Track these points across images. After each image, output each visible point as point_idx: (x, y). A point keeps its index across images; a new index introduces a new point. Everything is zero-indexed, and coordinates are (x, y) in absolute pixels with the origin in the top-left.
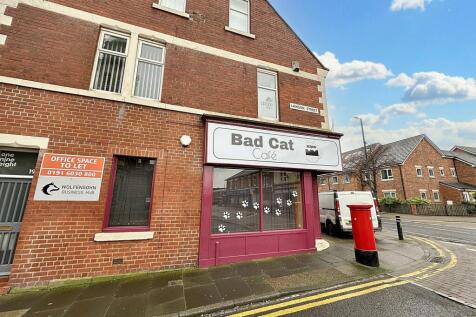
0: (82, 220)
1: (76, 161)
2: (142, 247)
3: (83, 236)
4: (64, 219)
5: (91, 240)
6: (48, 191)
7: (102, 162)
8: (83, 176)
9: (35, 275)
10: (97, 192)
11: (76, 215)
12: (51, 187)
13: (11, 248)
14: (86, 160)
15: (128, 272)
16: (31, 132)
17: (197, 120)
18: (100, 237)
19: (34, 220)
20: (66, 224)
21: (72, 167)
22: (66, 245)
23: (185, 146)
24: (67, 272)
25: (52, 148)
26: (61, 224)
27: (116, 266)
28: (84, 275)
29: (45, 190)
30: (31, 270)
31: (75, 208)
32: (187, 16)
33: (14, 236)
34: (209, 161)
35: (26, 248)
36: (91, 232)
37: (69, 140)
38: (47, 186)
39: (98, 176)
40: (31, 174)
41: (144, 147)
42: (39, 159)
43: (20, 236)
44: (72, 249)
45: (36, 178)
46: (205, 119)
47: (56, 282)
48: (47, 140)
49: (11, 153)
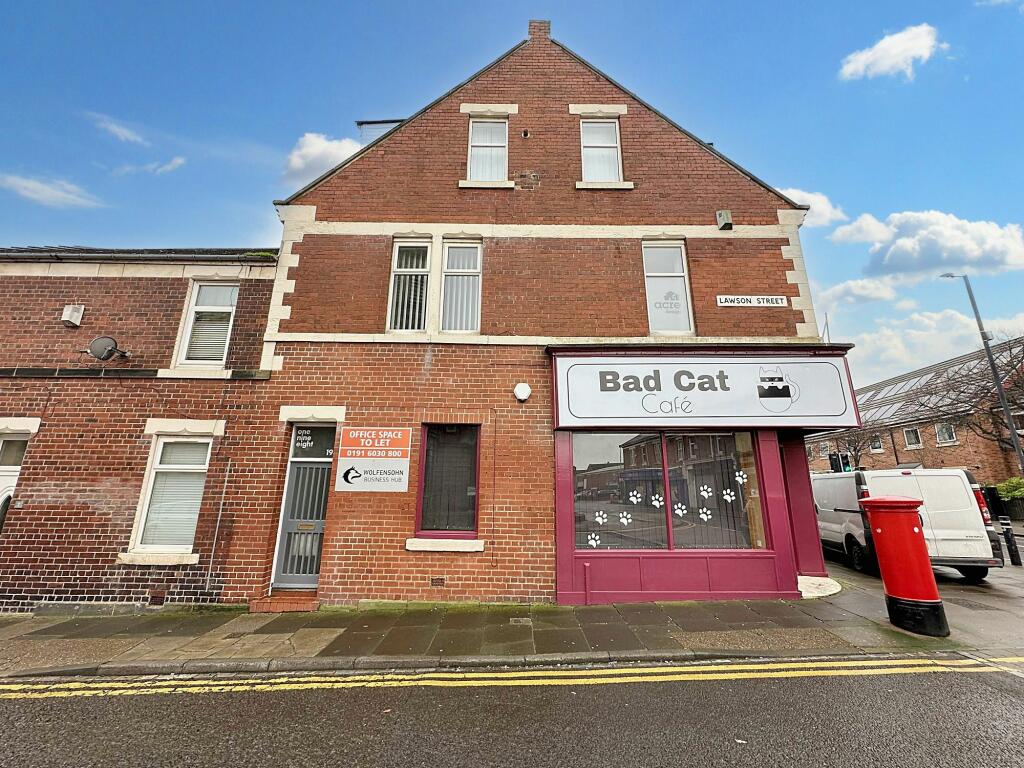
0: (390, 518)
1: (377, 435)
2: (469, 564)
3: (392, 541)
4: (370, 517)
5: (401, 548)
6: (349, 478)
7: (409, 435)
8: (386, 456)
9: (343, 590)
10: (405, 478)
11: (383, 512)
12: (352, 474)
13: (315, 553)
14: (389, 434)
15: (452, 599)
16: (326, 400)
17: (538, 355)
18: (414, 544)
19: (337, 517)
20: (372, 523)
21: (373, 445)
22: (373, 553)
23: (521, 401)
24: (377, 590)
25: (351, 420)
26: (366, 523)
27: (435, 588)
28: (398, 598)
29: (346, 476)
30: (339, 584)
31: (380, 501)
32: (511, 184)
33: (317, 537)
34: (562, 423)
35: (332, 553)
36: (401, 536)
37: (368, 406)
38: (348, 473)
39: (404, 455)
40: (329, 456)
41: (461, 408)
42: (337, 437)
43: (325, 537)
44: (381, 559)
45: (336, 461)
46: (551, 352)
47: (367, 603)
48: (343, 409)
49: (306, 428)
